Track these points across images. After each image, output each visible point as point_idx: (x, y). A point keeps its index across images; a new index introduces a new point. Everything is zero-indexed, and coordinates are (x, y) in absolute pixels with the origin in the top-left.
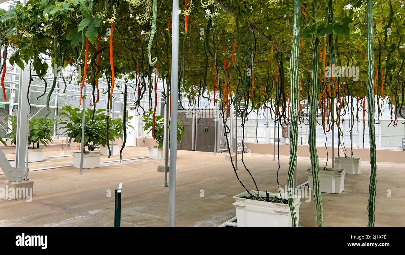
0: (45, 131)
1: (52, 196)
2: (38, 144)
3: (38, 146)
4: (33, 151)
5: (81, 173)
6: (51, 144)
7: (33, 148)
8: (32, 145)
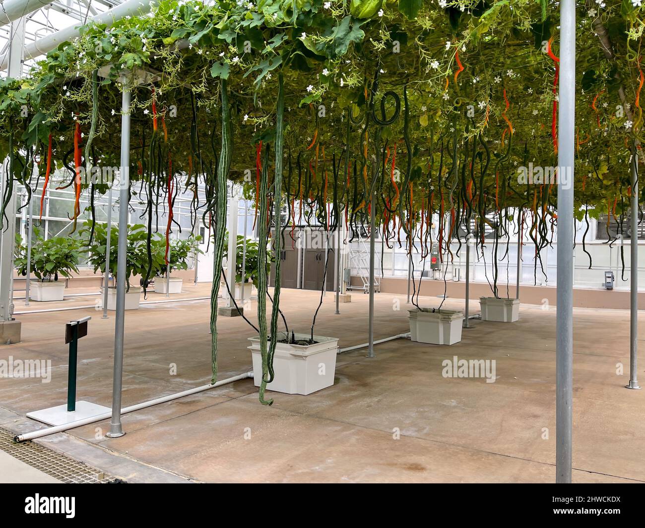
0: (67, 256)
1: (46, 342)
2: (56, 276)
3: (56, 279)
4: (48, 286)
5: (106, 316)
6: (76, 276)
7: (50, 281)
8: (47, 277)
